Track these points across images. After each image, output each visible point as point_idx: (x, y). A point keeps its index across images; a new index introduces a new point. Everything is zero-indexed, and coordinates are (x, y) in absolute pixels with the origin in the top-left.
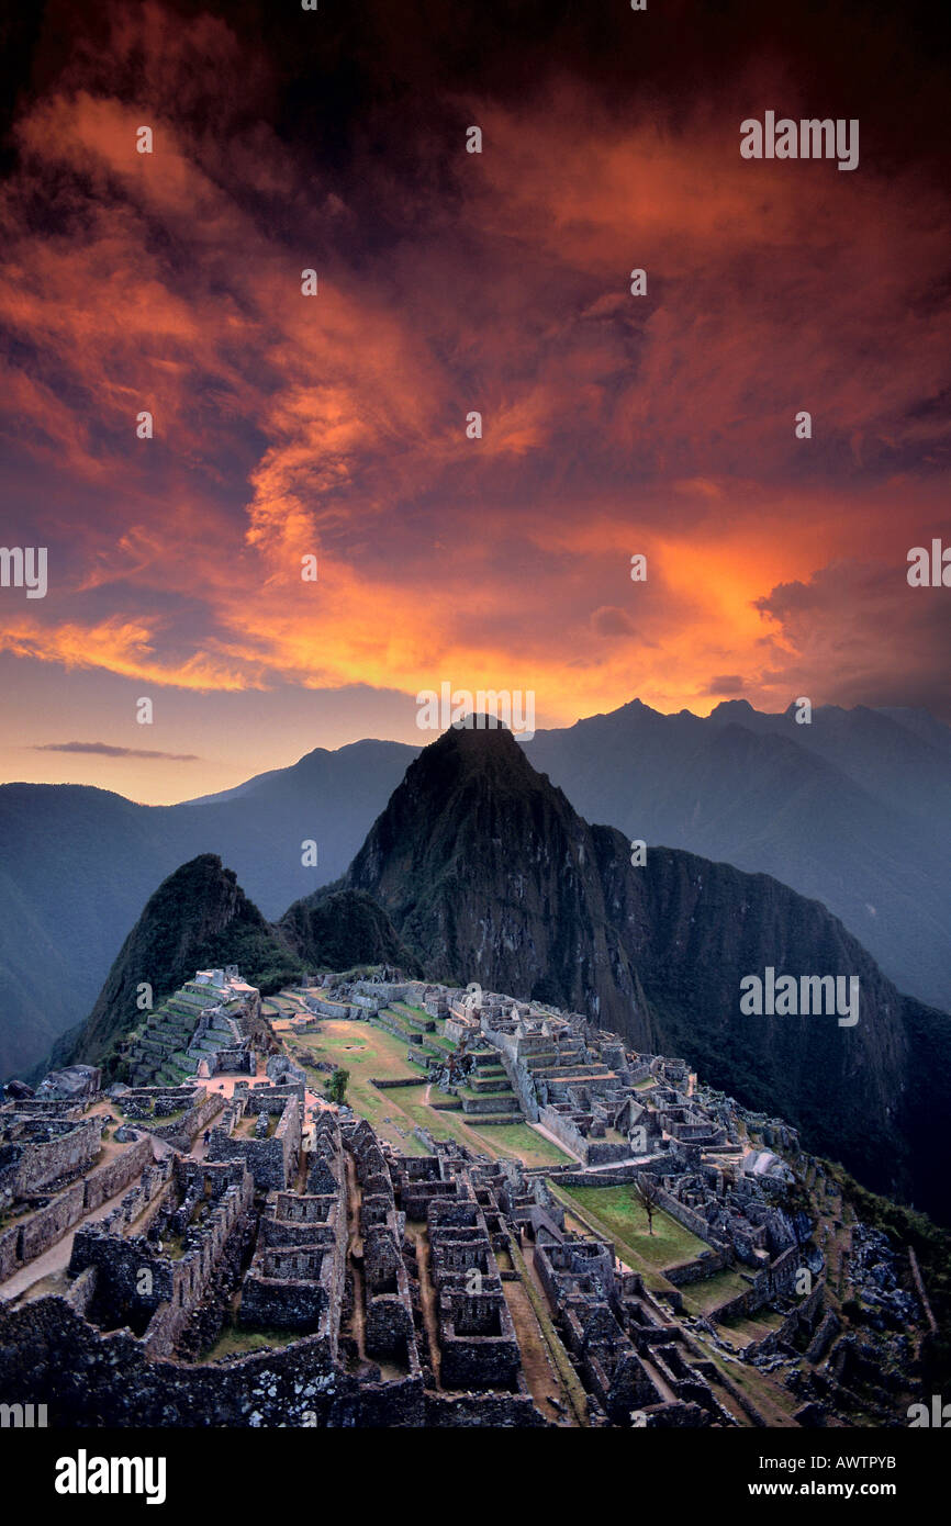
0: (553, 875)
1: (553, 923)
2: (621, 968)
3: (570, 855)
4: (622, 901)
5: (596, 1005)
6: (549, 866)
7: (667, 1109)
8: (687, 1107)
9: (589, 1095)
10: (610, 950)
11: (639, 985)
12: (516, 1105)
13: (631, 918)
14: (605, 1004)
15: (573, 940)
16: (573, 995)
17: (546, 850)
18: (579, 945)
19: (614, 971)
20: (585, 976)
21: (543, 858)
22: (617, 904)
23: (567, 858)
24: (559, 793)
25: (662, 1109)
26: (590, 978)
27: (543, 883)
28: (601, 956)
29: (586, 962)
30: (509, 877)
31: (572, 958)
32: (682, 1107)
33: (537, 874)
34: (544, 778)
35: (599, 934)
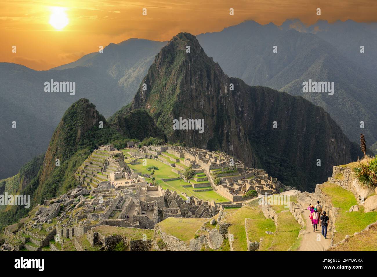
0: (215, 99)
1: (215, 117)
2: (241, 134)
3: (222, 91)
4: (242, 108)
5: (232, 148)
6: (213, 96)
7: (258, 185)
8: (264, 185)
9: (232, 182)
10: (237, 127)
11: (248, 140)
12: (209, 185)
13: (245, 114)
14: (235, 148)
15: (223, 124)
16: (223, 145)
17: (212, 89)
18: (225, 126)
19: (239, 136)
20: (227, 137)
21: (211, 92)
22: (240, 109)
23: (220, 92)
24: (217, 65)
25: (256, 185)
26: (229, 138)
27: (211, 102)
28: (233, 130)
29: (228, 132)
30: (198, 100)
31: (223, 131)
32: (262, 185)
33: (209, 99)
34: (211, 59)
35: (233, 121)
